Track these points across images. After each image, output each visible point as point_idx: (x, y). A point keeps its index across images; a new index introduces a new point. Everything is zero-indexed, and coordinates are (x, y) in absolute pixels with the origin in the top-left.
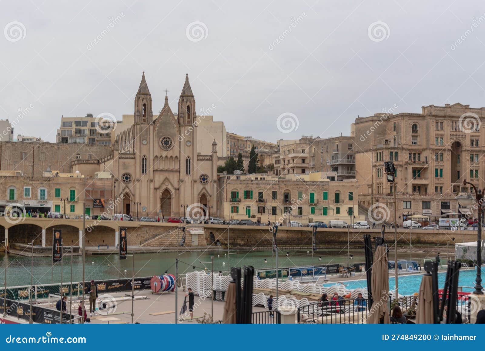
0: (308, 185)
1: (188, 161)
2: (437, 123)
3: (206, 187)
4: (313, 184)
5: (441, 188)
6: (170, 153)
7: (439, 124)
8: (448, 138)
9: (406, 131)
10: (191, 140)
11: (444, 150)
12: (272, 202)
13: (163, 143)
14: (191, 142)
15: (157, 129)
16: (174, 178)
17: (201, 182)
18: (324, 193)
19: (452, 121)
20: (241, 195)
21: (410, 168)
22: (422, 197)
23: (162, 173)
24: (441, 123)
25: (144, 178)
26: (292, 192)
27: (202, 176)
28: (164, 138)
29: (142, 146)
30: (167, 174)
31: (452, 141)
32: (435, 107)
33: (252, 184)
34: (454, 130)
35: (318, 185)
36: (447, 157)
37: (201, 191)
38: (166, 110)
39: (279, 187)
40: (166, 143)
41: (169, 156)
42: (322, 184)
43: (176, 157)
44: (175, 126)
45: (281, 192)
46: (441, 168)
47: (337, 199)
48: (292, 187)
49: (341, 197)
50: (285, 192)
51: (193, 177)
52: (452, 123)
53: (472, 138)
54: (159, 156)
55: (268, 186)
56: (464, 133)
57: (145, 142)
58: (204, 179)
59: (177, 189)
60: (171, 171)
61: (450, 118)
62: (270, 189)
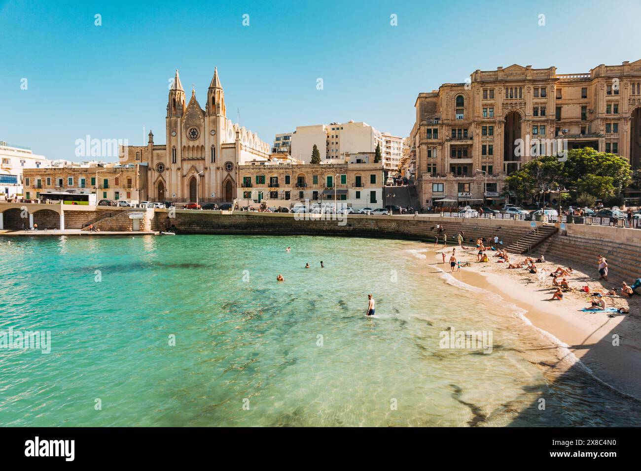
0: (324, 168)
1: (213, 149)
2: (485, 91)
3: (231, 173)
4: (330, 167)
5: (490, 168)
6: (196, 143)
7: (488, 92)
8: (500, 108)
9: (447, 104)
10: (215, 129)
11: (494, 122)
12: (285, 187)
13: (191, 133)
14: (215, 132)
15: (184, 121)
16: (200, 166)
17: (227, 169)
18: (342, 176)
19: (506, 87)
20: (253, 181)
21: (447, 145)
22: (458, 178)
23: (189, 162)
24: (490, 90)
25: (174, 167)
26: (306, 176)
27: (227, 164)
28: (191, 129)
29: (172, 137)
30: (193, 163)
31: (506, 112)
32: (482, 72)
33: (265, 169)
34: (509, 98)
35: (336, 168)
36: (499, 131)
37: (226, 177)
38: (194, 102)
39: (293, 171)
40: (194, 134)
41: (196, 146)
42: (341, 166)
43: (202, 146)
44: (201, 117)
45: (295, 176)
46: (491, 144)
47: (358, 183)
48: (306, 170)
49: (363, 181)
50: (300, 176)
51: (217, 164)
52: (507, 89)
53: (536, 106)
54: (187, 146)
55: (281, 171)
56: (523, 100)
57: (174, 134)
58: (229, 166)
59: (202, 176)
60: (198, 159)
61: (503, 83)
62: (283, 174)
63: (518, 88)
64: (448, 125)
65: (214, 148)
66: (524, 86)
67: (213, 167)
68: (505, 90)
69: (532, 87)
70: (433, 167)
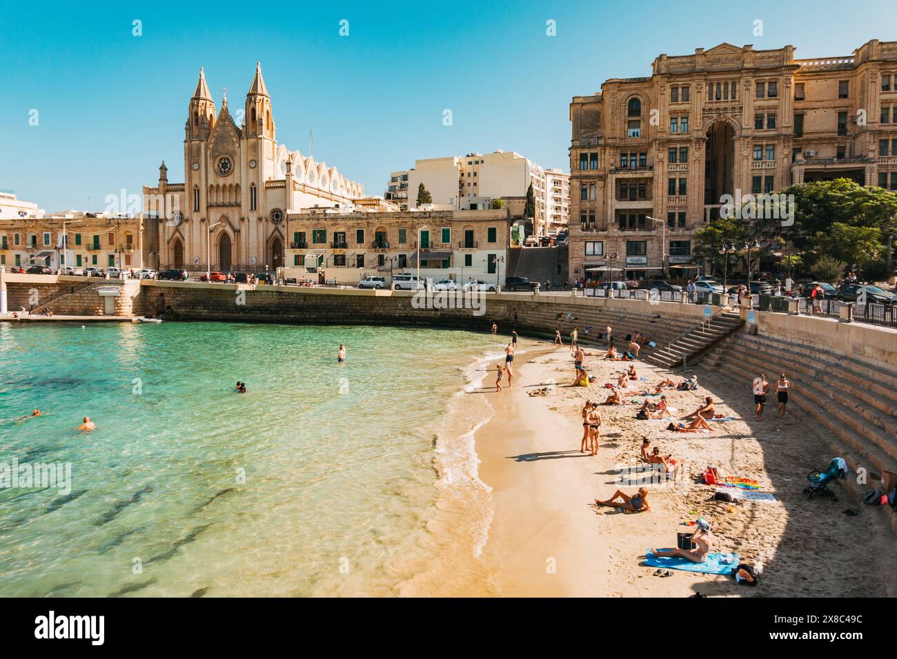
0: (416, 218)
1: (253, 190)
2: (674, 89)
3: (280, 227)
4: (425, 216)
5: (682, 216)
6: (229, 180)
7: (680, 90)
8: (699, 117)
9: (612, 113)
10: (256, 159)
11: (689, 141)
12: (356, 248)
13: (221, 166)
14: (255, 164)
15: (211, 146)
16: (234, 216)
17: (274, 220)
18: (443, 230)
19: (708, 82)
20: (309, 238)
21: (612, 179)
22: (627, 233)
23: (219, 209)
24: (683, 88)
25: (196, 218)
26: (388, 230)
27: (274, 212)
28: (221, 159)
29: (193, 172)
30: (224, 211)
31: (709, 122)
32: (668, 58)
34: (714, 100)
35: (434, 218)
36: (697, 155)
37: (273, 233)
38: (225, 117)
39: (368, 223)
40: (225, 167)
41: (228, 185)
42: (441, 215)
43: (237, 185)
44: (235, 139)
45: (372, 231)
46: (683, 176)
47: (469, 241)
48: (388, 222)
49: (476, 237)
50: (379, 230)
51: (259, 212)
52: (711, 85)
53: (760, 112)
54: (215, 185)
55: (350, 223)
56: (737, 103)
57: (196, 166)
58: (277, 216)
59: (237, 232)
60: (231, 205)
61: (705, 75)
62: (353, 227)
63: (730, 83)
64: (615, 147)
65: (255, 188)
66: (740, 78)
67: (253, 217)
68: (708, 87)
69: (753, 81)
70: (590, 216)
